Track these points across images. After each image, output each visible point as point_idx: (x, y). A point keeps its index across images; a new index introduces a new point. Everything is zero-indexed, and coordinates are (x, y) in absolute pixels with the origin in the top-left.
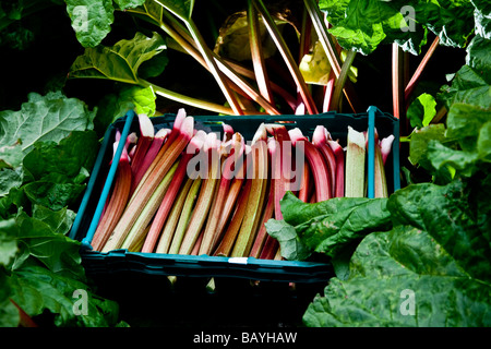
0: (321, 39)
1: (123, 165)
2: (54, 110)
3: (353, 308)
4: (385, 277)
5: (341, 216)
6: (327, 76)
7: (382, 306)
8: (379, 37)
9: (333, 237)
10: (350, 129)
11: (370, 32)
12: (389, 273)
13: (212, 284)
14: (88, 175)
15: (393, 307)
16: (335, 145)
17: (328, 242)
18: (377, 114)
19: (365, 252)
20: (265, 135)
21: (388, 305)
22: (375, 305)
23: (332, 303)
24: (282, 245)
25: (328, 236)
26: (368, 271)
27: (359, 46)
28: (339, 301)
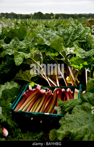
0: (71, 73)
1: (24, 95)
2: (11, 85)
3: (71, 119)
4: (79, 113)
5: (71, 103)
6: (72, 81)
7: (77, 119)
8: (81, 67)
9: (69, 108)
10: (76, 89)
11: (79, 65)
12: (80, 112)
13: (41, 122)
14: (16, 97)
15: (80, 119)
16: (72, 92)
17: (68, 109)
18: (82, 86)
19: (75, 109)
20: (56, 90)
21: (79, 119)
22: (76, 119)
23: (66, 118)
24: (58, 112)
25: (68, 107)
26: (75, 113)
27: (77, 68)
28: (68, 118)
